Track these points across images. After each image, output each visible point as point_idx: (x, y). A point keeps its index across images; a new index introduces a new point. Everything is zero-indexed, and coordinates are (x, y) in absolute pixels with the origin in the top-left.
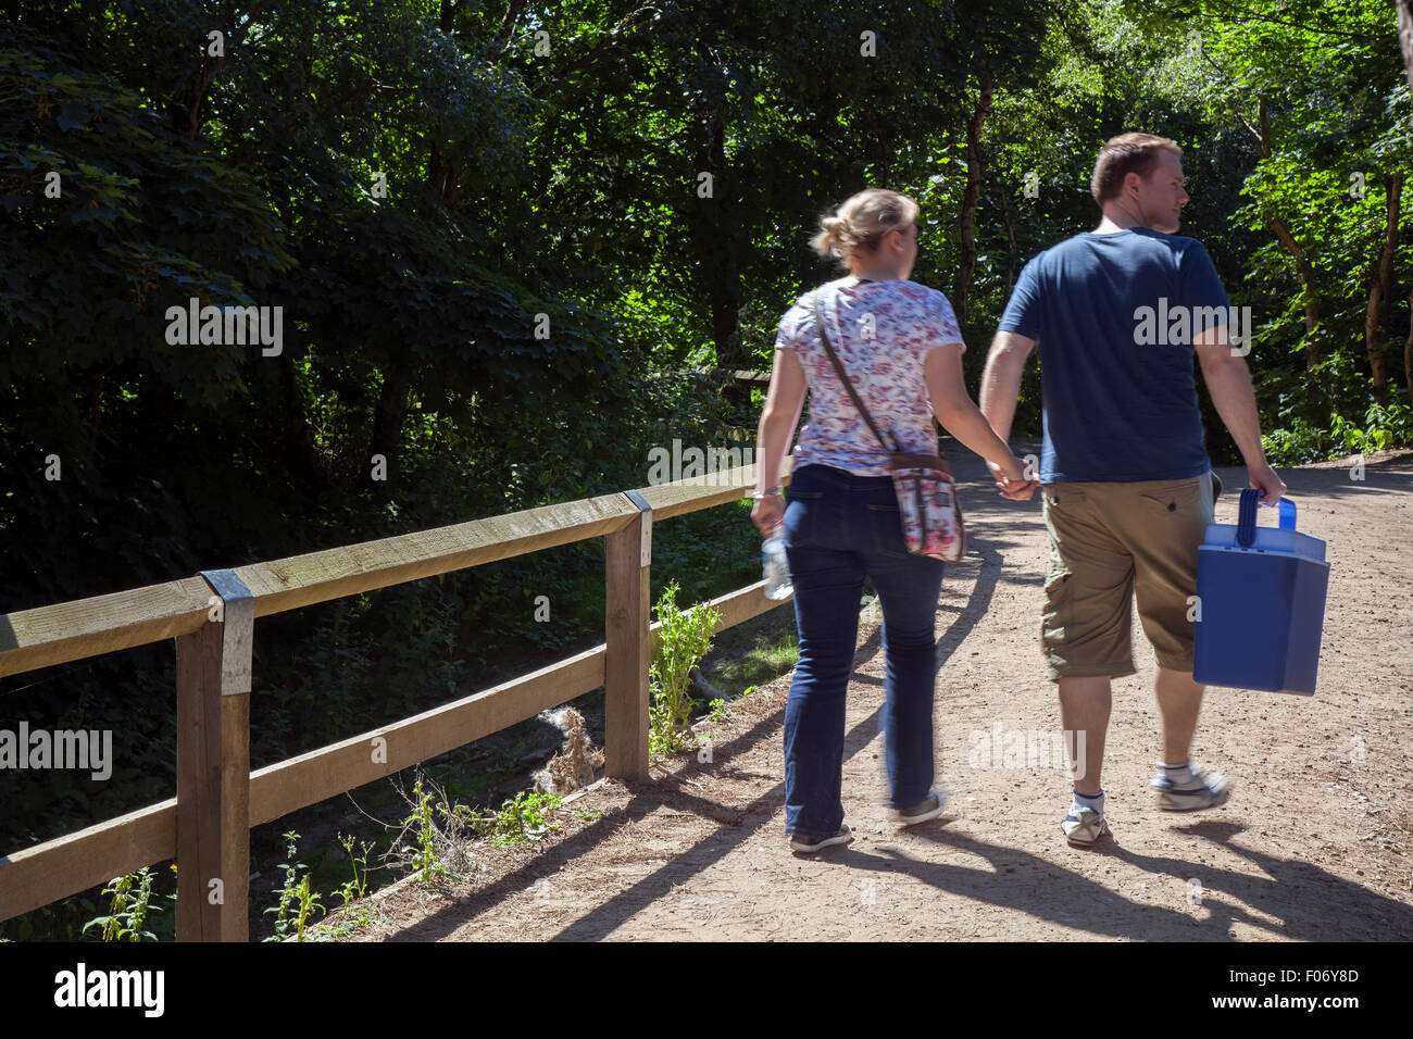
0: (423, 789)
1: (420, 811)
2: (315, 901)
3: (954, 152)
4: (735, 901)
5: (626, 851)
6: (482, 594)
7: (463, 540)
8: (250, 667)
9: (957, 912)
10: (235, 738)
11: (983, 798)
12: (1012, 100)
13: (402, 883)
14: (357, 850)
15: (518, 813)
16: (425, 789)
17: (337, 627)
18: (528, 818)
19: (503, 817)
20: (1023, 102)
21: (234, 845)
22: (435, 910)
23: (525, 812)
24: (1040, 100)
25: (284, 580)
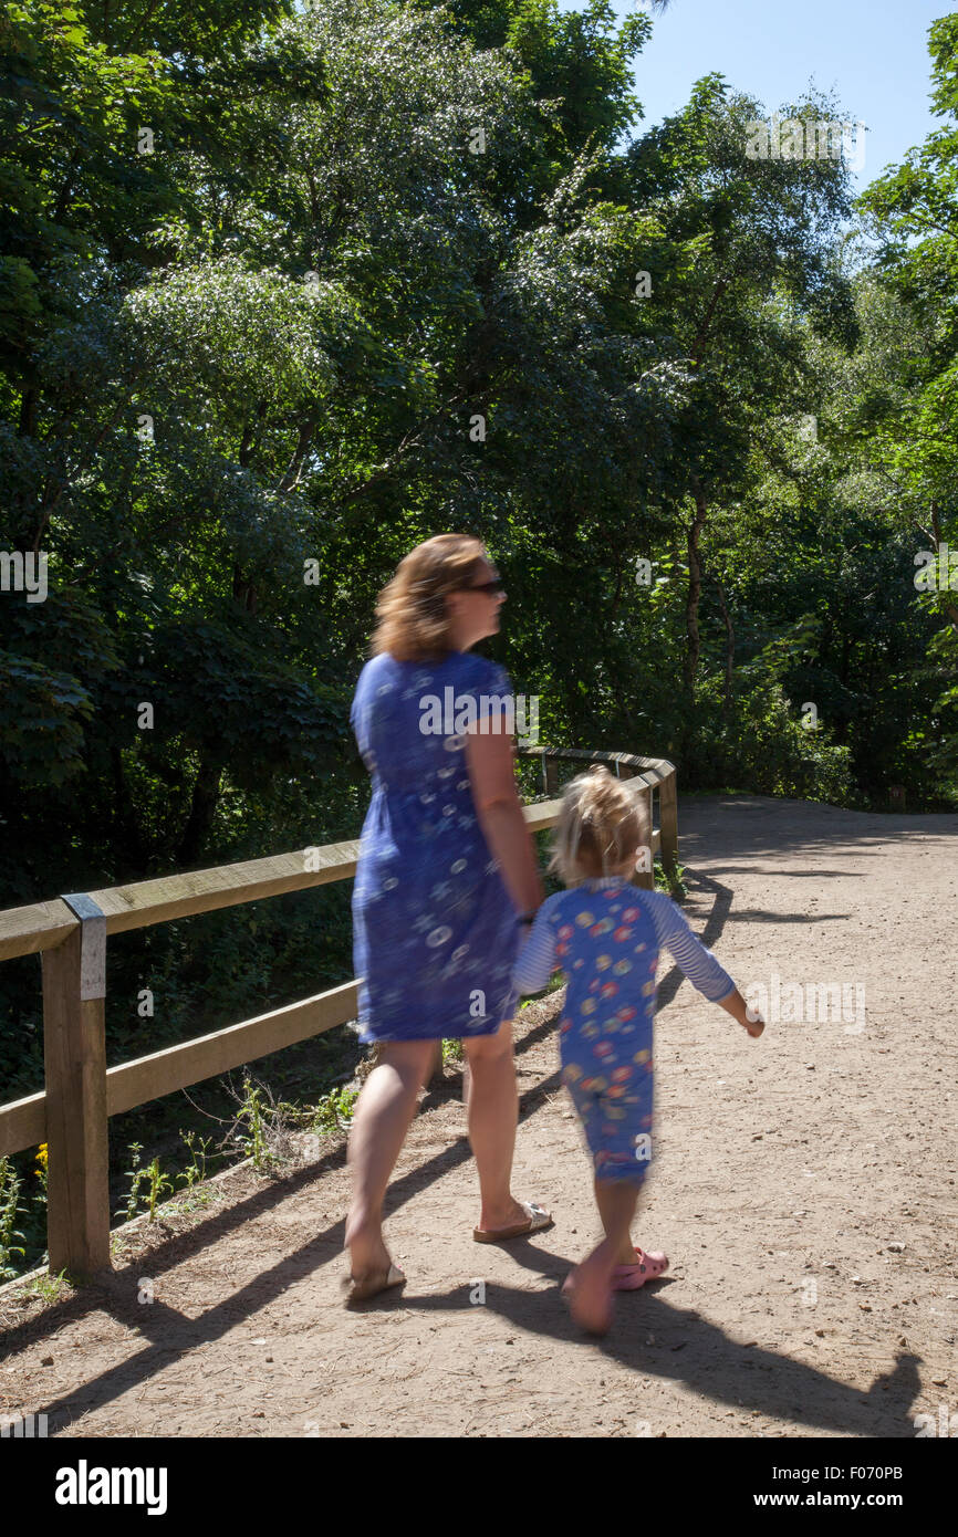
0: (251, 1085)
1: (249, 1107)
2: (164, 1180)
3: (675, 558)
4: (523, 1171)
5: (427, 1135)
6: (290, 942)
7: (279, 869)
8: (104, 976)
9: (715, 1173)
10: (93, 1036)
11: (731, 1081)
12: (724, 513)
13: (236, 1168)
14: (197, 1146)
15: (332, 1107)
16: (253, 1086)
17: (167, 974)
18: (342, 1112)
19: (320, 1110)
20: (733, 514)
21: (94, 1130)
22: (266, 1186)
23: (339, 1107)
24: (747, 512)
25: (130, 902)
